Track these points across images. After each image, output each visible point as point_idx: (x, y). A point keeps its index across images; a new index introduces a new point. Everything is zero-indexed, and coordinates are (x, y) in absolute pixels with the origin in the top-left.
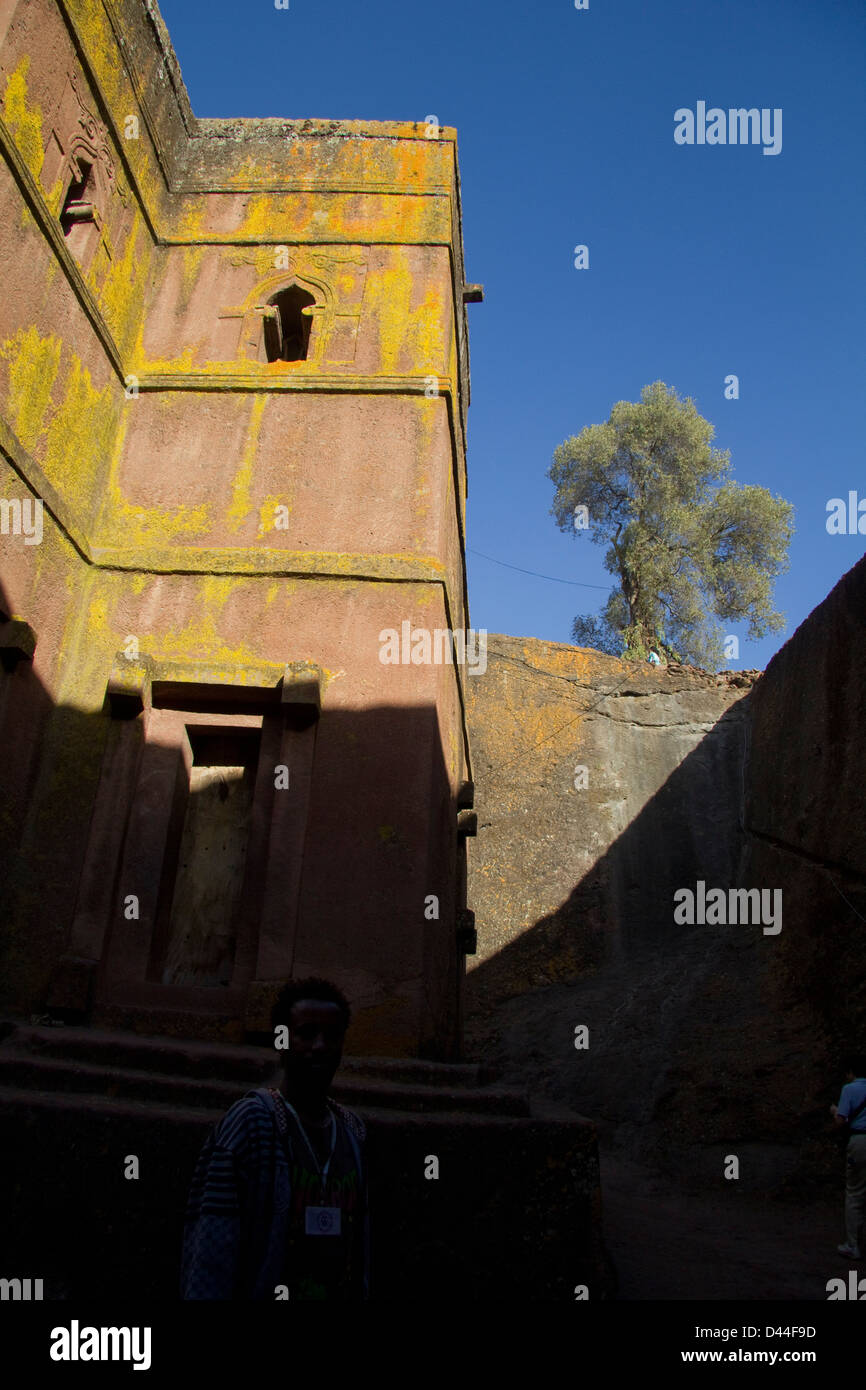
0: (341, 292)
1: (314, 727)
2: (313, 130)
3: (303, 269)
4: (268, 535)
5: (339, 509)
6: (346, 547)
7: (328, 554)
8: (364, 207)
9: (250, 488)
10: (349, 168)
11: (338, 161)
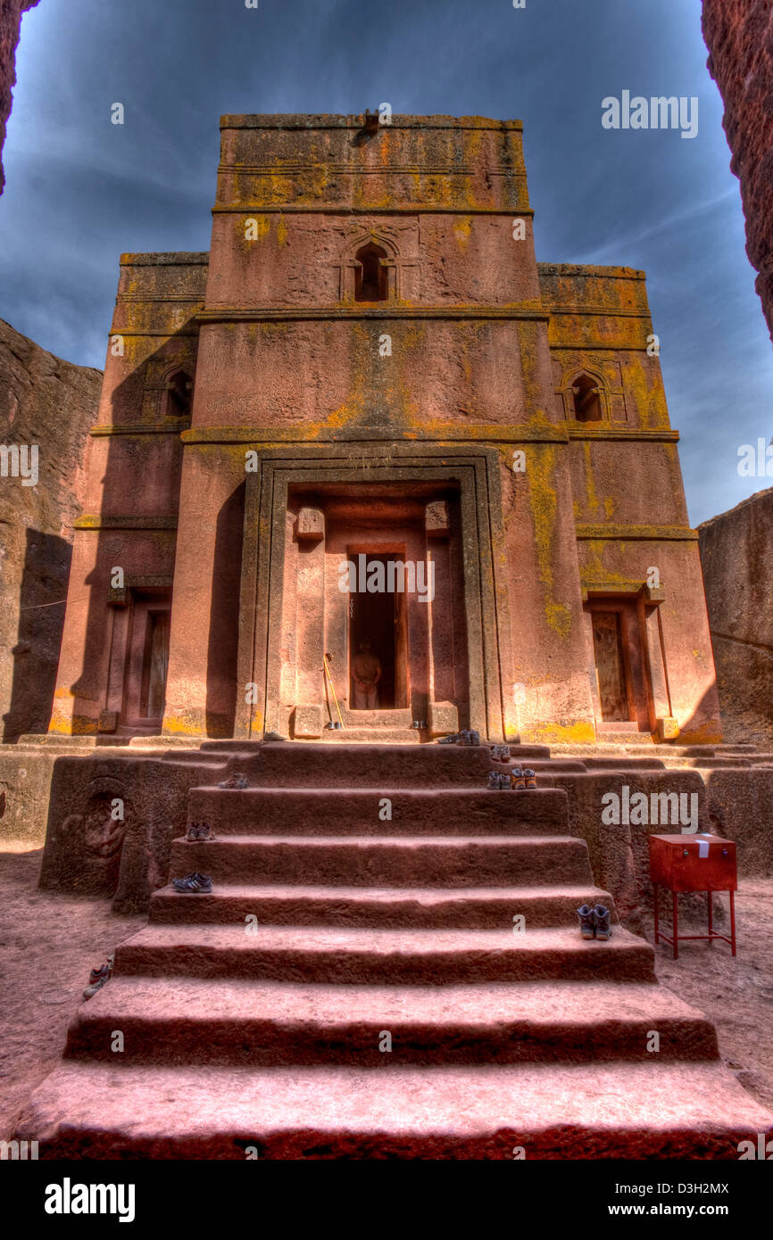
0: (610, 379)
1: (656, 610)
2: (568, 272)
3: (587, 365)
4: (612, 517)
5: (641, 503)
6: (649, 523)
7: (644, 526)
8: (608, 325)
9: (596, 492)
10: (594, 298)
11: (586, 292)
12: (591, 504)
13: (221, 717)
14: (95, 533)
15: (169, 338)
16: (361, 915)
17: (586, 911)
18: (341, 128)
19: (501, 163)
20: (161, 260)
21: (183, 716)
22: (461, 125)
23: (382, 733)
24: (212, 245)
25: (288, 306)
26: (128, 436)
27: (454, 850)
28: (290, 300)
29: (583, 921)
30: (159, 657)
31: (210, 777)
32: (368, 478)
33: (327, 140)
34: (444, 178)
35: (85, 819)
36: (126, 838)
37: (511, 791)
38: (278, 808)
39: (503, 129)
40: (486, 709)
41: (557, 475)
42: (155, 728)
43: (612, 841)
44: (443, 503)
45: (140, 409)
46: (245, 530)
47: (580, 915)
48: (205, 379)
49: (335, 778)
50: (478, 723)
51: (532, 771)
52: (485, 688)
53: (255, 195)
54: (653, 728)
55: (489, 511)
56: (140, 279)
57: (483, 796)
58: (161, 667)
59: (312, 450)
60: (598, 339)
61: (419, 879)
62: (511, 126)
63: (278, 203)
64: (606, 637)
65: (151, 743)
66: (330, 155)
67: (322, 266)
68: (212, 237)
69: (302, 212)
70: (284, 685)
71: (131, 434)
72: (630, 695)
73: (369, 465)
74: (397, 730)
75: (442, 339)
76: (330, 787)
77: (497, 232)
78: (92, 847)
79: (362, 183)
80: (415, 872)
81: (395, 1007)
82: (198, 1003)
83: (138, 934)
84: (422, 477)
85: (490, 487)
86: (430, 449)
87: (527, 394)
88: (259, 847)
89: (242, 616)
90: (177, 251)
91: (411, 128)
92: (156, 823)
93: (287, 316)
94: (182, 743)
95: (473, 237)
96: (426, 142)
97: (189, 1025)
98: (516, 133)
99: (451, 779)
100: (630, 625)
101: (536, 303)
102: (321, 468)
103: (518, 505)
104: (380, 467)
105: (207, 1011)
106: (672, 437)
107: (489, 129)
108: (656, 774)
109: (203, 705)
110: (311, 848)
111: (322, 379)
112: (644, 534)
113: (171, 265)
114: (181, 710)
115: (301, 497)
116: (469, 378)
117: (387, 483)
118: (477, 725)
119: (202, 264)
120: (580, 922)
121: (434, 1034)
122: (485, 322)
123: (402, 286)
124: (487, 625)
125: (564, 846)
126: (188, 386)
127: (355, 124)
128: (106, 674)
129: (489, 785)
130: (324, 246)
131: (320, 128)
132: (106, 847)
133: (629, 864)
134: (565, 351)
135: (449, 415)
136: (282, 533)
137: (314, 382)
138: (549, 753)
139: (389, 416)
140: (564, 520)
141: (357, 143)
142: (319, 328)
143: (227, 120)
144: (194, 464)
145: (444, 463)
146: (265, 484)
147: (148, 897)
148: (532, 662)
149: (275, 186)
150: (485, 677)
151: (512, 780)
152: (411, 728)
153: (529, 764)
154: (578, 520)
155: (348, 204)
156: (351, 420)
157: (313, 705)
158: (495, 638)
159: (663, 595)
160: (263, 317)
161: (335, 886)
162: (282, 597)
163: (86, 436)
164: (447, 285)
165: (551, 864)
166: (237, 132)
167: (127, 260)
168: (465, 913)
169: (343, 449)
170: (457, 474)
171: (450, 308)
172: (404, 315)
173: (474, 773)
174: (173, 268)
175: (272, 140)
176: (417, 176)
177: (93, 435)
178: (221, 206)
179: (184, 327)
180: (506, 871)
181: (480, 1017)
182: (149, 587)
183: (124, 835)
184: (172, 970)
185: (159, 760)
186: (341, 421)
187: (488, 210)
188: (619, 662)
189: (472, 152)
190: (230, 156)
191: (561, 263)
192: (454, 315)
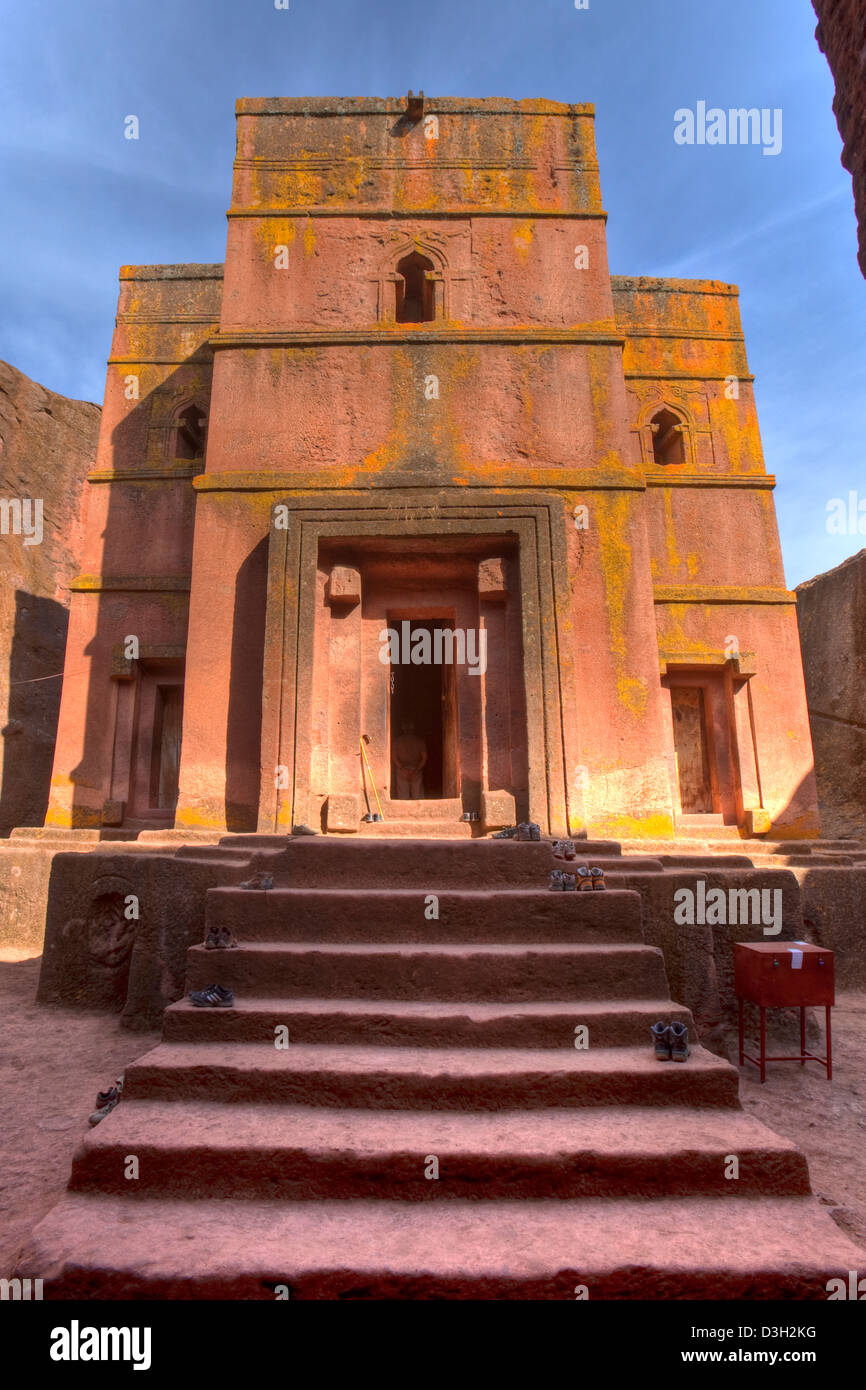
0: (695, 415)
1: (746, 685)
2: (647, 287)
3: (667, 397)
4: (695, 577)
5: (730, 560)
6: (739, 584)
7: (733, 588)
8: (693, 350)
9: (677, 548)
10: (677, 318)
11: (668, 311)
12: (672, 562)
13: (242, 808)
14: (95, 596)
15: (177, 366)
16: (405, 1032)
17: (660, 1029)
18: (379, 113)
19: (569, 155)
20: (168, 273)
21: (198, 806)
22: (521, 110)
23: (428, 827)
24: (227, 256)
25: (318, 329)
26: (132, 483)
27: (510, 959)
28: (320, 321)
29: (658, 1040)
30: (170, 739)
31: (231, 876)
32: (411, 531)
33: (363, 128)
34: (502, 174)
35: (88, 924)
36: (136, 946)
37: (576, 892)
38: (309, 911)
39: (572, 115)
40: (548, 799)
41: (632, 528)
42: (167, 820)
43: (692, 950)
44: (499, 560)
45: (145, 451)
46: (268, 592)
47: (654, 1033)
48: (221, 415)
49: (374, 878)
50: (539, 815)
51: (600, 870)
52: (547, 776)
53: (278, 195)
54: (740, 821)
55: (552, 570)
56: (143, 297)
57: (544, 898)
58: (173, 751)
59: (346, 498)
60: (682, 366)
61: (470, 992)
62: (581, 111)
63: (304, 205)
64: (687, 717)
65: (163, 838)
66: (367, 146)
67: (357, 280)
68: (228, 246)
69: (334, 216)
70: (315, 771)
71: (134, 479)
72: (714, 783)
73: (413, 516)
74: (445, 823)
75: (498, 366)
76: (367, 888)
77: (564, 239)
78: (95, 955)
79: (404, 181)
80: (466, 984)
81: (443, 1135)
82: (220, 1130)
83: (149, 1053)
84: (475, 530)
85: (554, 542)
86: (483, 497)
87: (598, 432)
88: (288, 956)
89: (265, 691)
90: (186, 263)
91: (462, 113)
92: (169, 928)
93: (316, 340)
94: (198, 837)
95: (536, 245)
96: (481, 130)
97: (208, 1154)
98: (588, 119)
99: (507, 880)
100: (715, 702)
101: (609, 324)
102: (357, 520)
103: (586, 564)
104: (425, 518)
105: (229, 1139)
106: (767, 483)
107: (555, 115)
108: (743, 874)
109: (221, 794)
110: (347, 957)
111: (357, 415)
112: (733, 597)
113: (179, 279)
114: (196, 800)
115: (333, 554)
116: (529, 411)
117: (434, 537)
118: (537, 816)
119: (216, 278)
120: (654, 1040)
121: (487, 1166)
122: (550, 346)
123: (451, 304)
124: (549, 703)
125: (635, 954)
126: (201, 423)
127: (396, 109)
128: (109, 758)
129: (551, 886)
130: (358, 256)
131: (354, 114)
132: (113, 955)
133: (710, 976)
134: (643, 381)
135: (507, 457)
136: (312, 596)
137: (349, 418)
138: (620, 850)
139: (436, 459)
140: (639, 580)
141: (399, 131)
142: (352, 354)
143: (244, 105)
144: (209, 515)
145: (500, 514)
146: (291, 538)
147: (162, 1012)
148: (601, 745)
149: (301, 184)
150: (547, 762)
151: (577, 879)
152: (461, 821)
153: (596, 862)
154: (656, 580)
155: (388, 206)
156: (391, 463)
157: (348, 794)
158: (559, 717)
159: (754, 667)
160: (288, 341)
161: (374, 999)
162: (311, 670)
163: (82, 482)
164: (504, 303)
165: (622, 975)
166: (255, 119)
167: (128, 274)
168: (522, 1031)
169: (383, 498)
170: (515, 526)
171: (507, 330)
172: (454, 338)
173: (533, 871)
174: (182, 283)
175: (297, 128)
176: (470, 172)
177: (91, 482)
178: (237, 209)
179: (195, 353)
180: (569, 984)
181: (539, 1147)
182: (159, 658)
183: (133, 942)
184: (190, 1093)
185: (172, 856)
186: (381, 464)
187: (553, 212)
188: (702, 745)
189: (535, 143)
190: (248, 148)
191: (639, 276)
192: (512, 338)
